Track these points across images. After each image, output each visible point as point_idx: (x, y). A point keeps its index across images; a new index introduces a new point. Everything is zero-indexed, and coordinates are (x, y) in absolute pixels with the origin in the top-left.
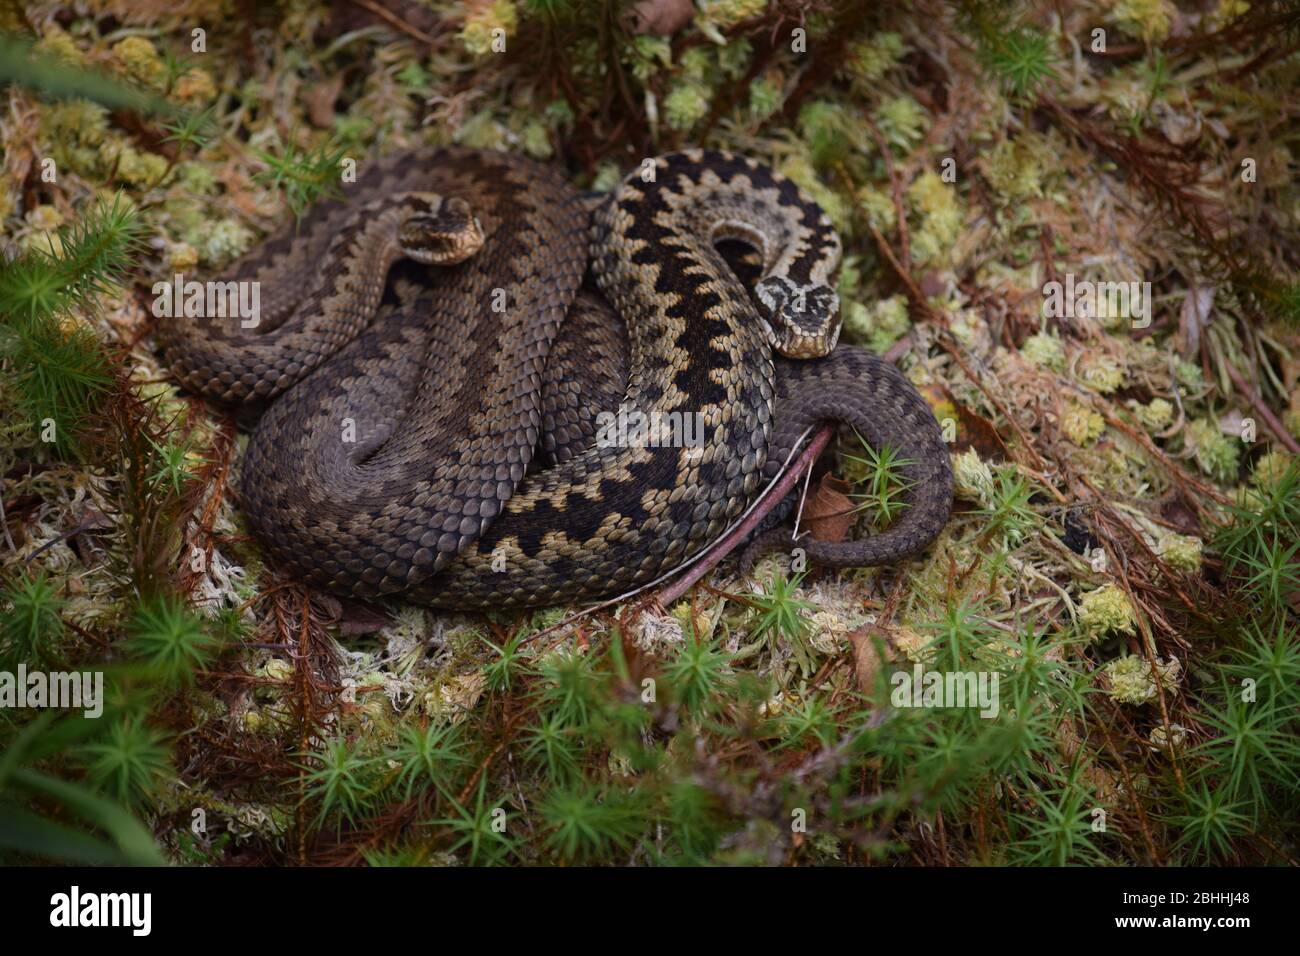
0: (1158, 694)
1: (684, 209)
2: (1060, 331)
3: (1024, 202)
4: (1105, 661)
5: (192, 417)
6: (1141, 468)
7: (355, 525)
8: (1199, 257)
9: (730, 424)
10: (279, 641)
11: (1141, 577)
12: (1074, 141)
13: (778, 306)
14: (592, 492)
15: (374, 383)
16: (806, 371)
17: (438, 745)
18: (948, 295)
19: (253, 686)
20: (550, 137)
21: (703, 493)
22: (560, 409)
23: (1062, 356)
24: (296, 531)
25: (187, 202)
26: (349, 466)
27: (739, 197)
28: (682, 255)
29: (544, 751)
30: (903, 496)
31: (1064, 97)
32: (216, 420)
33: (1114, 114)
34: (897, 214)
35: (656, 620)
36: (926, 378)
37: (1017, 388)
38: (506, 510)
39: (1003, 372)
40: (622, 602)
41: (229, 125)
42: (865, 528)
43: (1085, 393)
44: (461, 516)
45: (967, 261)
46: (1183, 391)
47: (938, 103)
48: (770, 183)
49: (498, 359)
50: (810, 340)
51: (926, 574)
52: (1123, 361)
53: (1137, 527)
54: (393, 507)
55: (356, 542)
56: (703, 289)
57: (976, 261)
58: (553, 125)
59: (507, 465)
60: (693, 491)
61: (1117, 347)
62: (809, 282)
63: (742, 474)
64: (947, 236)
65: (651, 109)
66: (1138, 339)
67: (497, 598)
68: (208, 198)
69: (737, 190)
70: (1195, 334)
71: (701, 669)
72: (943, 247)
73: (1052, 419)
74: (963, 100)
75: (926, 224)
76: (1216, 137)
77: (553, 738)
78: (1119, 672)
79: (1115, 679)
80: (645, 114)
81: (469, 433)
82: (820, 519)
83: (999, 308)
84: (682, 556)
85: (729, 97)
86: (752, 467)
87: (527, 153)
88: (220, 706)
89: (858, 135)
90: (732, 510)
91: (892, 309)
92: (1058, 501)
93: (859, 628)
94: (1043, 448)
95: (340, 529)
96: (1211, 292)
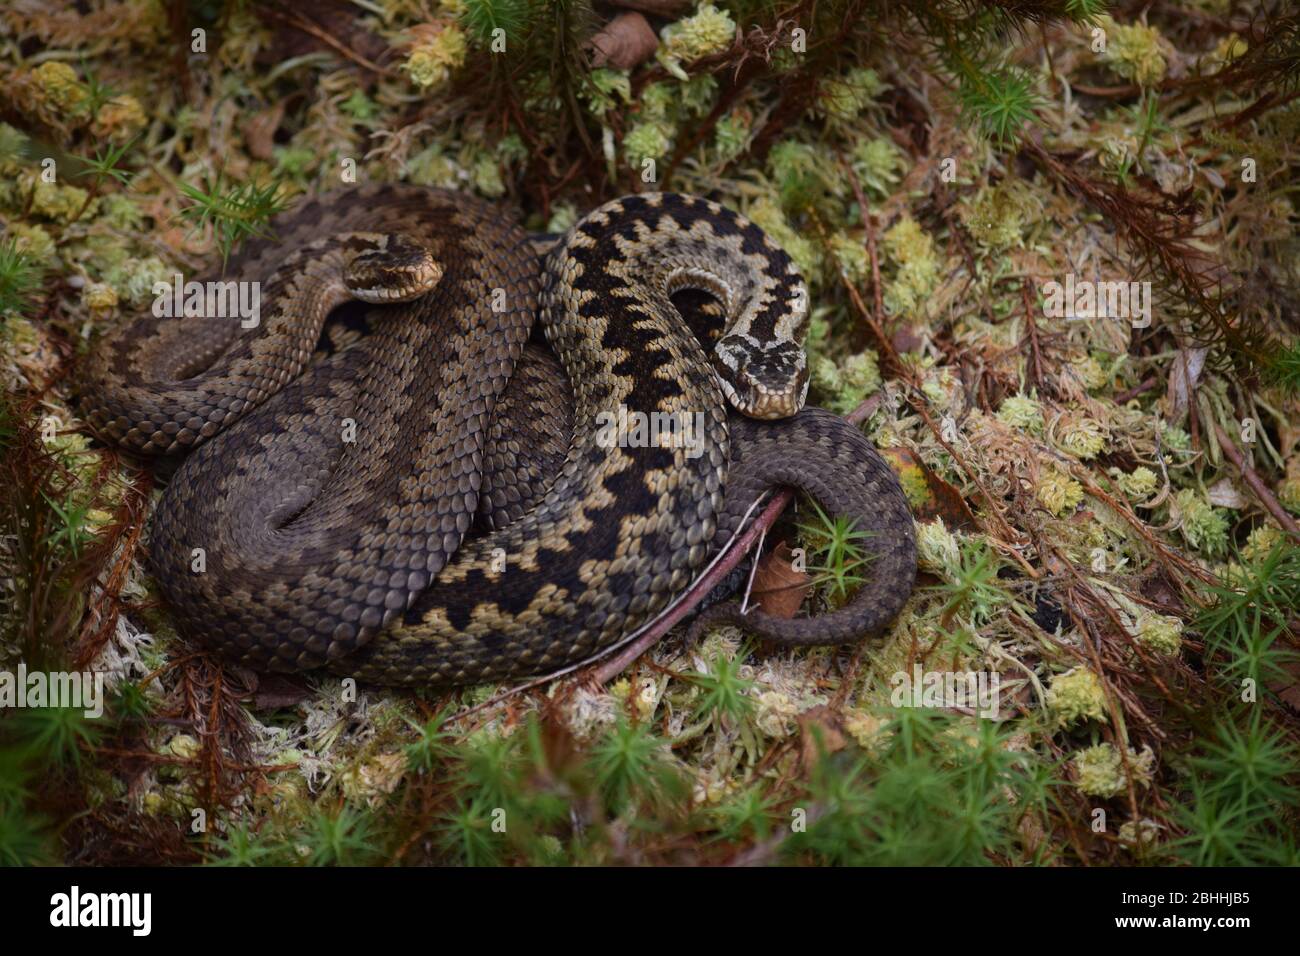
0: (1128, 787)
1: (638, 258)
2: (1038, 392)
3: (1006, 252)
4: (1074, 748)
5: (104, 472)
6: (1122, 541)
7: (270, 596)
8: (1191, 315)
9: (676, 492)
10: (186, 716)
11: (1115, 659)
12: (1061, 188)
13: (740, 365)
14: (528, 562)
15: (295, 441)
16: (762, 433)
17: (349, 833)
18: (922, 351)
19: (157, 764)
20: (503, 173)
21: (645, 564)
22: (497, 470)
23: (1041, 419)
24: (207, 601)
25: (111, 238)
26: (267, 530)
27: (699, 245)
28: (632, 308)
29: (462, 840)
30: (863, 570)
31: (1052, 141)
32: (130, 474)
33: (1102, 161)
34: (870, 263)
35: (592, 698)
36: (893, 440)
37: (990, 452)
38: (437, 580)
39: (976, 435)
40: (556, 679)
41: (160, 155)
42: (823, 601)
43: (1063, 460)
44: (387, 588)
45: (944, 314)
46: (1168, 459)
47: (918, 145)
48: (734, 229)
49: (435, 416)
50: (776, 399)
51: (885, 652)
52: (1105, 426)
53: (1114, 605)
54: (313, 578)
55: (271, 615)
56: (653, 346)
57: (953, 315)
58: (506, 162)
59: (441, 534)
60: (635, 562)
61: (1100, 410)
62: (774, 338)
63: (687, 546)
64: (922, 287)
65: (609, 148)
66: (1124, 402)
67: (421, 672)
68: (134, 233)
69: (697, 237)
70: (1184, 398)
71: (631, 755)
72: (918, 299)
73: (1027, 486)
74: (943, 141)
75: (901, 275)
76: (1212, 188)
77: (471, 827)
78: (1089, 761)
79: (1083, 769)
80: (602, 153)
81: (399, 499)
82: (772, 592)
83: (976, 366)
84: (620, 631)
85: (693, 135)
86: (698, 538)
87: (478, 191)
88: (118, 786)
89: (832, 179)
90: (676, 584)
91: (862, 365)
92: (1030, 576)
93: (809, 710)
94: (1017, 518)
95: (255, 599)
96: (1203, 353)
